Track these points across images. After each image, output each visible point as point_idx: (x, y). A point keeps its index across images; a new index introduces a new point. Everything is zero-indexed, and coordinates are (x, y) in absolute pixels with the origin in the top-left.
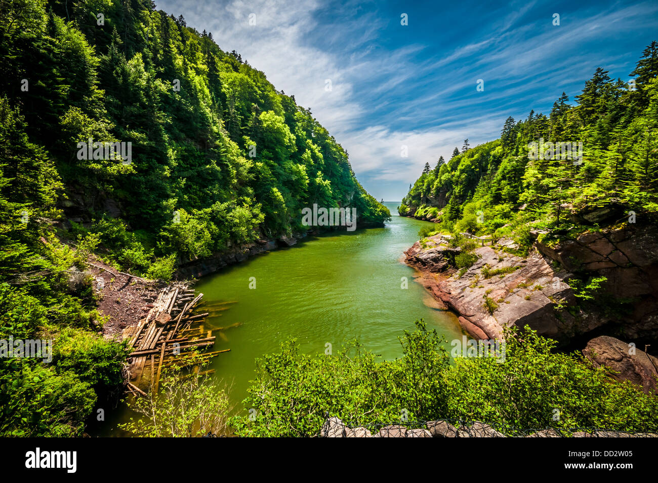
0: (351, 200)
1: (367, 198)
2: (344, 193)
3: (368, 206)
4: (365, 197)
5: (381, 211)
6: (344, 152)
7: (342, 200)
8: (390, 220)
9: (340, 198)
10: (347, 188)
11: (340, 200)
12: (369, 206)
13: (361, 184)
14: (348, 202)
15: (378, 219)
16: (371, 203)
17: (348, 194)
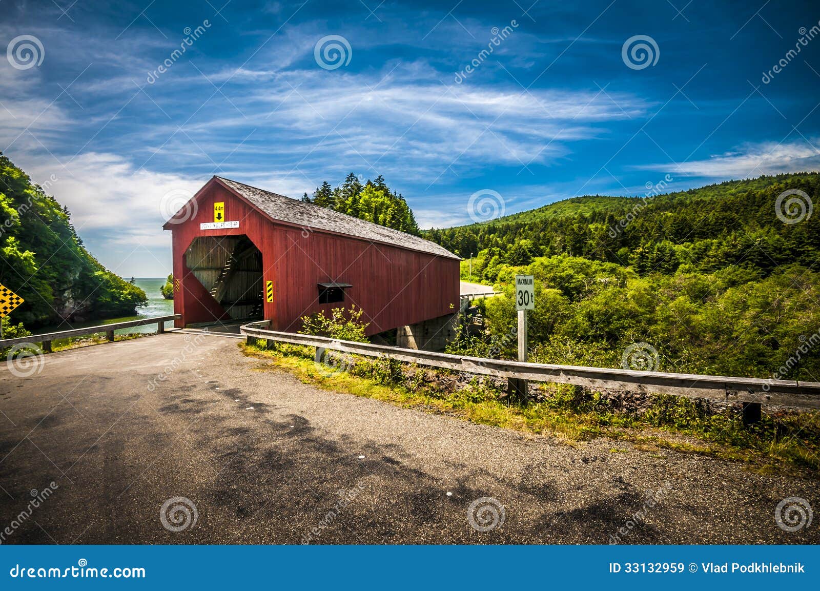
0: (74, 279)
1: (106, 277)
2: (62, 270)
3: (108, 287)
4: (101, 276)
5: (129, 294)
6: (60, 210)
7: (58, 280)
8: (146, 305)
9: (54, 278)
10: (66, 263)
11: (54, 280)
12: (111, 287)
13: (94, 256)
14: (70, 282)
15: (125, 305)
16: (112, 283)
17: (70, 271)
